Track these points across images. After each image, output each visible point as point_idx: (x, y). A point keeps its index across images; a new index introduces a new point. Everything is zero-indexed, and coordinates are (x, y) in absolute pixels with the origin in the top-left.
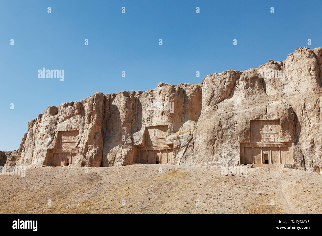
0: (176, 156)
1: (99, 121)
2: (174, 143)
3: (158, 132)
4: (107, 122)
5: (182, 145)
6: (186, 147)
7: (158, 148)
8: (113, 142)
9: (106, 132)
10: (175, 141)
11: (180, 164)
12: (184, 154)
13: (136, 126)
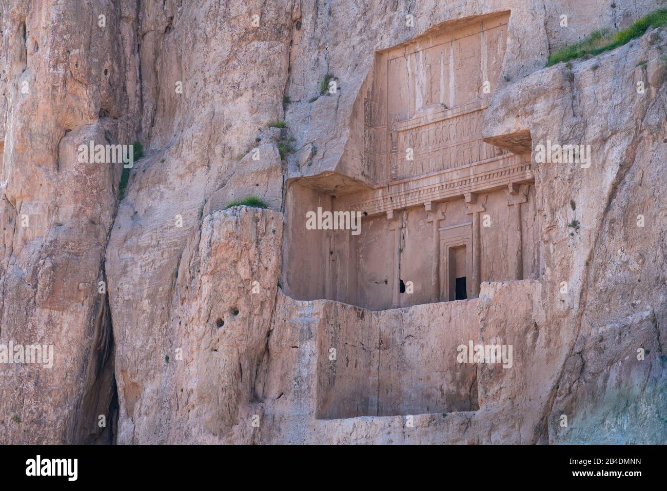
0: (561, 223)
1: (74, 52)
2: (536, 125)
3: (452, 74)
4: (159, 60)
5: (597, 130)
6: (625, 144)
7: (450, 185)
8: (171, 178)
9: (153, 125)
10: (541, 105)
11: (592, 272)
12: (612, 195)
13: (322, 58)
